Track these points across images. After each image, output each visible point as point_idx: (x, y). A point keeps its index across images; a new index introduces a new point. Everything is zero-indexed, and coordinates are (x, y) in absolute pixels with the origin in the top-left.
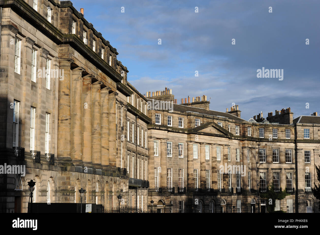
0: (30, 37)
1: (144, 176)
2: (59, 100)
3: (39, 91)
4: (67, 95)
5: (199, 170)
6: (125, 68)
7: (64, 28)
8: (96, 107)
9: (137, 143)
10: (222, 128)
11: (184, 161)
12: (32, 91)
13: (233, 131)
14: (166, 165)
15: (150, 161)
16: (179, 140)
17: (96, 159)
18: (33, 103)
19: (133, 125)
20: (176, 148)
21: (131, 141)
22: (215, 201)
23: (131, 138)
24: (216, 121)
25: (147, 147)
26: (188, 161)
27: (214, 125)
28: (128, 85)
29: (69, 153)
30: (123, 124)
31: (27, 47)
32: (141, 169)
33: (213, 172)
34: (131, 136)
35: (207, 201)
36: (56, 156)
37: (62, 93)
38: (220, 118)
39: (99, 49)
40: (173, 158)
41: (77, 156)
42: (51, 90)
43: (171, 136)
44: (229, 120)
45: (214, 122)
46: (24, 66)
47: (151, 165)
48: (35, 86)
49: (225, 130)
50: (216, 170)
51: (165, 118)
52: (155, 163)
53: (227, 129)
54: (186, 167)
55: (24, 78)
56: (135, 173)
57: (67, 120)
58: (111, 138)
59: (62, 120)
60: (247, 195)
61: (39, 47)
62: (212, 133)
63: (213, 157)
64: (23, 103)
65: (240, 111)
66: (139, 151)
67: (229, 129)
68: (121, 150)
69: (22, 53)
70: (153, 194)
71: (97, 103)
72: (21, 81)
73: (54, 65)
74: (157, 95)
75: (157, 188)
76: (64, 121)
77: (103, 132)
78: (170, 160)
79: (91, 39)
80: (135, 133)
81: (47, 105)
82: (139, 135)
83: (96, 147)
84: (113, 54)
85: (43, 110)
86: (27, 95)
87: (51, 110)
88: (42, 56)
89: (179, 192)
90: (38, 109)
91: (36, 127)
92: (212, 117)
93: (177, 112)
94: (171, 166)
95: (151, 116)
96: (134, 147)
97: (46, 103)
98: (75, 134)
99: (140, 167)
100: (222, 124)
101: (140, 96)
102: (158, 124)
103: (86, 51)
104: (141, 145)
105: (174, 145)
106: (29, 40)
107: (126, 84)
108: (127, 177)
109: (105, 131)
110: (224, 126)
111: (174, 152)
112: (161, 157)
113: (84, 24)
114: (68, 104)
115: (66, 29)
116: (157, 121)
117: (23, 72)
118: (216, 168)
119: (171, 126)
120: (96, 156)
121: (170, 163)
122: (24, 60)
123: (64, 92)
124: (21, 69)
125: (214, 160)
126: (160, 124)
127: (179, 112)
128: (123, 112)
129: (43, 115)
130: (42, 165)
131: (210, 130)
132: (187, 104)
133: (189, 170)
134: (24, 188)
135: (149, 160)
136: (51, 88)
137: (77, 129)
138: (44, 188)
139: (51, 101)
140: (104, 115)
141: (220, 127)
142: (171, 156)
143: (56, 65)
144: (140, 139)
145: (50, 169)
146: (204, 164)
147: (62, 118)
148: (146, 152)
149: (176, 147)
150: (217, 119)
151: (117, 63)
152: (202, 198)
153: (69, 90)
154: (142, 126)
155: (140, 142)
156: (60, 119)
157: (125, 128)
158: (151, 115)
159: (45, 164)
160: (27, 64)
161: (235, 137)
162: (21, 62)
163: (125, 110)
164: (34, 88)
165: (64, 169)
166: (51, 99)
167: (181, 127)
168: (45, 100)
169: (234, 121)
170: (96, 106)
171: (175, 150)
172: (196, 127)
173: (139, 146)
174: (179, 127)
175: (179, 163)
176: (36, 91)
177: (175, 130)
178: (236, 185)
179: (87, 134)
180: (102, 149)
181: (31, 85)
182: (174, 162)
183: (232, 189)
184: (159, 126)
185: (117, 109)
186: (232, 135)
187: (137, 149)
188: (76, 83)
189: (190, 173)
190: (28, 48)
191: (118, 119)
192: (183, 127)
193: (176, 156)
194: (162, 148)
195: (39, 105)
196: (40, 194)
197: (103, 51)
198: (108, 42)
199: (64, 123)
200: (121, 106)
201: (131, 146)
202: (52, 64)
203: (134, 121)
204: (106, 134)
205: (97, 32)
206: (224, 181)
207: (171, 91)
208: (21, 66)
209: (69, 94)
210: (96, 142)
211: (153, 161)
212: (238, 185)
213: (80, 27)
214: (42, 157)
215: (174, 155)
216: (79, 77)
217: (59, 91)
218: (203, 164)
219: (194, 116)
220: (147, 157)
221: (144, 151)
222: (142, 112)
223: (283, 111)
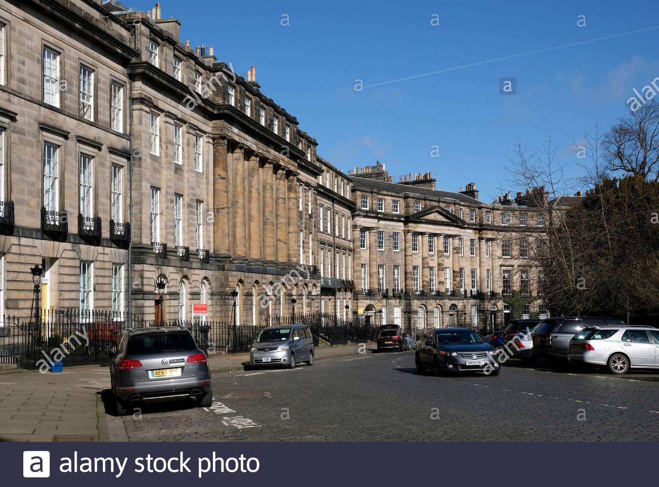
0: (170, 111)
1: (347, 275)
2: (214, 184)
3: (186, 175)
4: (224, 178)
5: (421, 267)
6: (313, 141)
7: (218, 96)
8: (268, 192)
9: (334, 233)
10: (451, 214)
11: (400, 256)
12: (176, 176)
13: (466, 217)
14: (376, 261)
15: (356, 256)
16: (393, 229)
17: (269, 255)
18: (178, 189)
19: (329, 212)
20: (390, 240)
21: (327, 231)
22: (441, 307)
23: (327, 227)
24: (442, 205)
25: (351, 238)
26: (405, 256)
27: (440, 210)
28: (319, 160)
29: (227, 248)
30: (311, 211)
31: (167, 122)
32: (341, 266)
33: (439, 270)
34: (325, 225)
35: (431, 307)
36: (211, 251)
37: (217, 176)
38: (448, 201)
39: (270, 119)
40: (386, 253)
41: (240, 251)
42: (203, 173)
43: (383, 225)
44: (460, 202)
45: (440, 205)
46: (164, 146)
47: (356, 261)
48: (180, 169)
49: (455, 216)
50: (443, 267)
51: (374, 202)
52: (362, 259)
53: (457, 215)
54: (404, 263)
55: (164, 160)
56: (333, 271)
57: (224, 208)
58: (292, 228)
59: (218, 209)
60: (485, 300)
61: (185, 122)
62: (437, 220)
63: (440, 251)
64: (163, 190)
65: (477, 191)
66: (338, 243)
67: (460, 215)
68: (308, 243)
69: (160, 131)
70: (359, 298)
71: (268, 187)
72: (160, 163)
73: (207, 142)
74: (367, 172)
75: (365, 290)
76: (220, 210)
77: (279, 221)
78: (382, 255)
79: (257, 107)
80: (333, 221)
81: (198, 191)
82: (339, 223)
83: (270, 241)
84: (291, 125)
85: (191, 197)
86: (168, 180)
87: (203, 197)
88: (189, 133)
89: (394, 294)
90: (185, 196)
91: (184, 218)
92: (437, 200)
93: (390, 193)
94: (383, 262)
95: (356, 199)
96: (331, 239)
97: (197, 188)
98: (237, 226)
99: (340, 264)
100: (451, 209)
101: (338, 173)
102: (365, 209)
103: (247, 124)
104: (341, 236)
105: (387, 235)
106: (169, 115)
107: (315, 160)
108: (317, 276)
109: (282, 220)
110: (454, 210)
111: (387, 244)
112: (370, 251)
113: (246, 90)
114: (225, 189)
115: (221, 97)
116: (364, 205)
117: (163, 152)
118: (442, 265)
119: (383, 211)
120: (269, 251)
121: (381, 258)
122: (164, 138)
123: (219, 175)
124: (160, 150)
125: (440, 254)
126: (368, 209)
127: (393, 194)
128: (311, 196)
129: (191, 203)
130: (191, 263)
131: (435, 216)
132: (407, 183)
133: (407, 267)
134: (168, 291)
135: (353, 254)
136: (203, 170)
137: (239, 220)
138: (195, 290)
139: (204, 186)
140: (281, 201)
141: (448, 212)
142: (383, 250)
143: (209, 142)
144: (340, 229)
145: (203, 267)
146: (427, 260)
147: (217, 206)
148: (349, 244)
149: (389, 238)
150: (444, 202)
151: (300, 135)
152: (424, 303)
153: (225, 173)
154: (342, 212)
155: (340, 232)
156: (216, 207)
157: (314, 215)
158: (355, 197)
159: (196, 262)
160: (168, 143)
161: (468, 224)
162: (160, 141)
163: (314, 193)
164: (179, 171)
165: (221, 267)
166: (203, 184)
167: (396, 213)
168: (194, 186)
169: (467, 204)
170: (268, 189)
171: (389, 243)
172: (415, 212)
173: (338, 237)
174: (394, 212)
175: (393, 259)
176: (182, 176)
177: (387, 218)
178: (471, 287)
179: (255, 226)
180: (279, 242)
181: (173, 168)
182: (387, 258)
183: (465, 291)
184: (367, 212)
185: (302, 192)
186: (463, 222)
187: (335, 241)
188: (237, 163)
189: (409, 271)
190: (168, 124)
191: (304, 205)
192: (398, 213)
193: (390, 249)
194: (372, 239)
195: (186, 193)
196: (190, 297)
197: (276, 122)
198: (283, 110)
199: (221, 212)
200: (307, 188)
201: (326, 237)
202: (203, 141)
203: (330, 206)
204: (283, 224)
205: (267, 98)
206: (454, 281)
207: (384, 166)
208: (160, 146)
209: (226, 178)
210: (269, 234)
211: (359, 256)
212: (473, 287)
213: (240, 94)
214: (191, 254)
215: (387, 248)
216: (240, 156)
217: (214, 174)
218: (425, 259)
219: (413, 198)
220: (351, 251)
221: (346, 243)
222: (342, 195)
223: (535, 189)
